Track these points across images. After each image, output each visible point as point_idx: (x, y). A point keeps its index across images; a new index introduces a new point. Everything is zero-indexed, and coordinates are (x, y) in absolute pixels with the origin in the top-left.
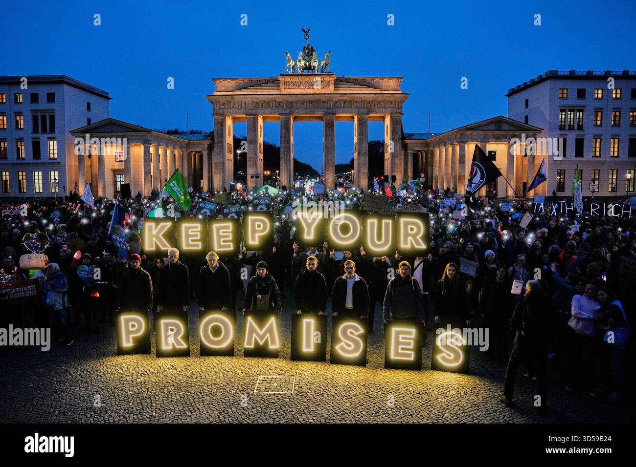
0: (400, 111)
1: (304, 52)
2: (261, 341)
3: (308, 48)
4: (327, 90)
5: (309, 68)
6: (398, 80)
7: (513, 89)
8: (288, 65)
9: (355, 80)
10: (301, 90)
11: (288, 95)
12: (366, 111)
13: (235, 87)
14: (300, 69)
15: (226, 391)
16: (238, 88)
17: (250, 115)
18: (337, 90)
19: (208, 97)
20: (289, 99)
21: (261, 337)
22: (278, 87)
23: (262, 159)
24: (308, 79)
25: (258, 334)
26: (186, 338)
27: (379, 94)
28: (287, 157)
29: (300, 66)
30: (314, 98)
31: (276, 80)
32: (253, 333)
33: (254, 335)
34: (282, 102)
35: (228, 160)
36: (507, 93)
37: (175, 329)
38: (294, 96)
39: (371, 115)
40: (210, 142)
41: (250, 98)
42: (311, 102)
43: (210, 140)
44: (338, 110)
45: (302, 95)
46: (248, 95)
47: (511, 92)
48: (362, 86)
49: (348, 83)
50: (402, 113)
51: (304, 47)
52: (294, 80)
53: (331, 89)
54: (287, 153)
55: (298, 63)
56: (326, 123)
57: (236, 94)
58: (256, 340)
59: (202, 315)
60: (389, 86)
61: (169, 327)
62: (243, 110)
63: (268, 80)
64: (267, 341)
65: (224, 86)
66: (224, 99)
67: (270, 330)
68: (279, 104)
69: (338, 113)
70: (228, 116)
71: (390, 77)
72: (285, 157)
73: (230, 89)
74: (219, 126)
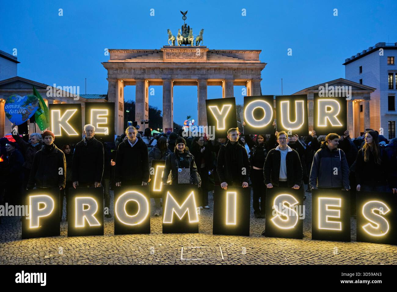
0: (259, 77)
1: (183, 30)
2: (181, 216)
3: (185, 27)
4: (201, 59)
5: (186, 43)
6: (257, 52)
7: (349, 59)
8: (169, 40)
9: (223, 52)
10: (180, 60)
11: (169, 64)
12: (232, 76)
13: (126, 56)
14: (179, 43)
15: (149, 260)
16: (129, 58)
17: (138, 79)
18: (209, 60)
19: (104, 64)
20: (170, 66)
21: (181, 212)
22: (162, 57)
23: (148, 115)
24: (186, 51)
25: (177, 209)
26: (101, 216)
27: (242, 63)
28: (168, 113)
29: (179, 41)
30: (190, 66)
31: (160, 52)
32: (172, 208)
33: (173, 210)
34: (164, 69)
35: (119, 116)
36: (344, 62)
37: (89, 206)
38: (174, 64)
39: (236, 80)
40: (105, 101)
41: (138, 66)
42: (188, 69)
43: (105, 99)
44: (209, 76)
45: (180, 64)
46: (137, 63)
47: (348, 61)
48: (228, 56)
49: (217, 54)
50: (261, 78)
51: (183, 26)
52: (174, 52)
53: (204, 59)
54: (168, 110)
55: (177, 38)
56: (200, 86)
57: (127, 61)
58: (175, 215)
59: (117, 191)
60: (250, 58)
61: (83, 205)
62: (132, 76)
63: (153, 52)
64: (186, 215)
65: (117, 56)
66: (117, 66)
67: (190, 205)
68: (162, 71)
69: (209, 79)
70: (120, 80)
71: (251, 50)
72: (167, 114)
73: (122, 58)
74: (112, 88)
